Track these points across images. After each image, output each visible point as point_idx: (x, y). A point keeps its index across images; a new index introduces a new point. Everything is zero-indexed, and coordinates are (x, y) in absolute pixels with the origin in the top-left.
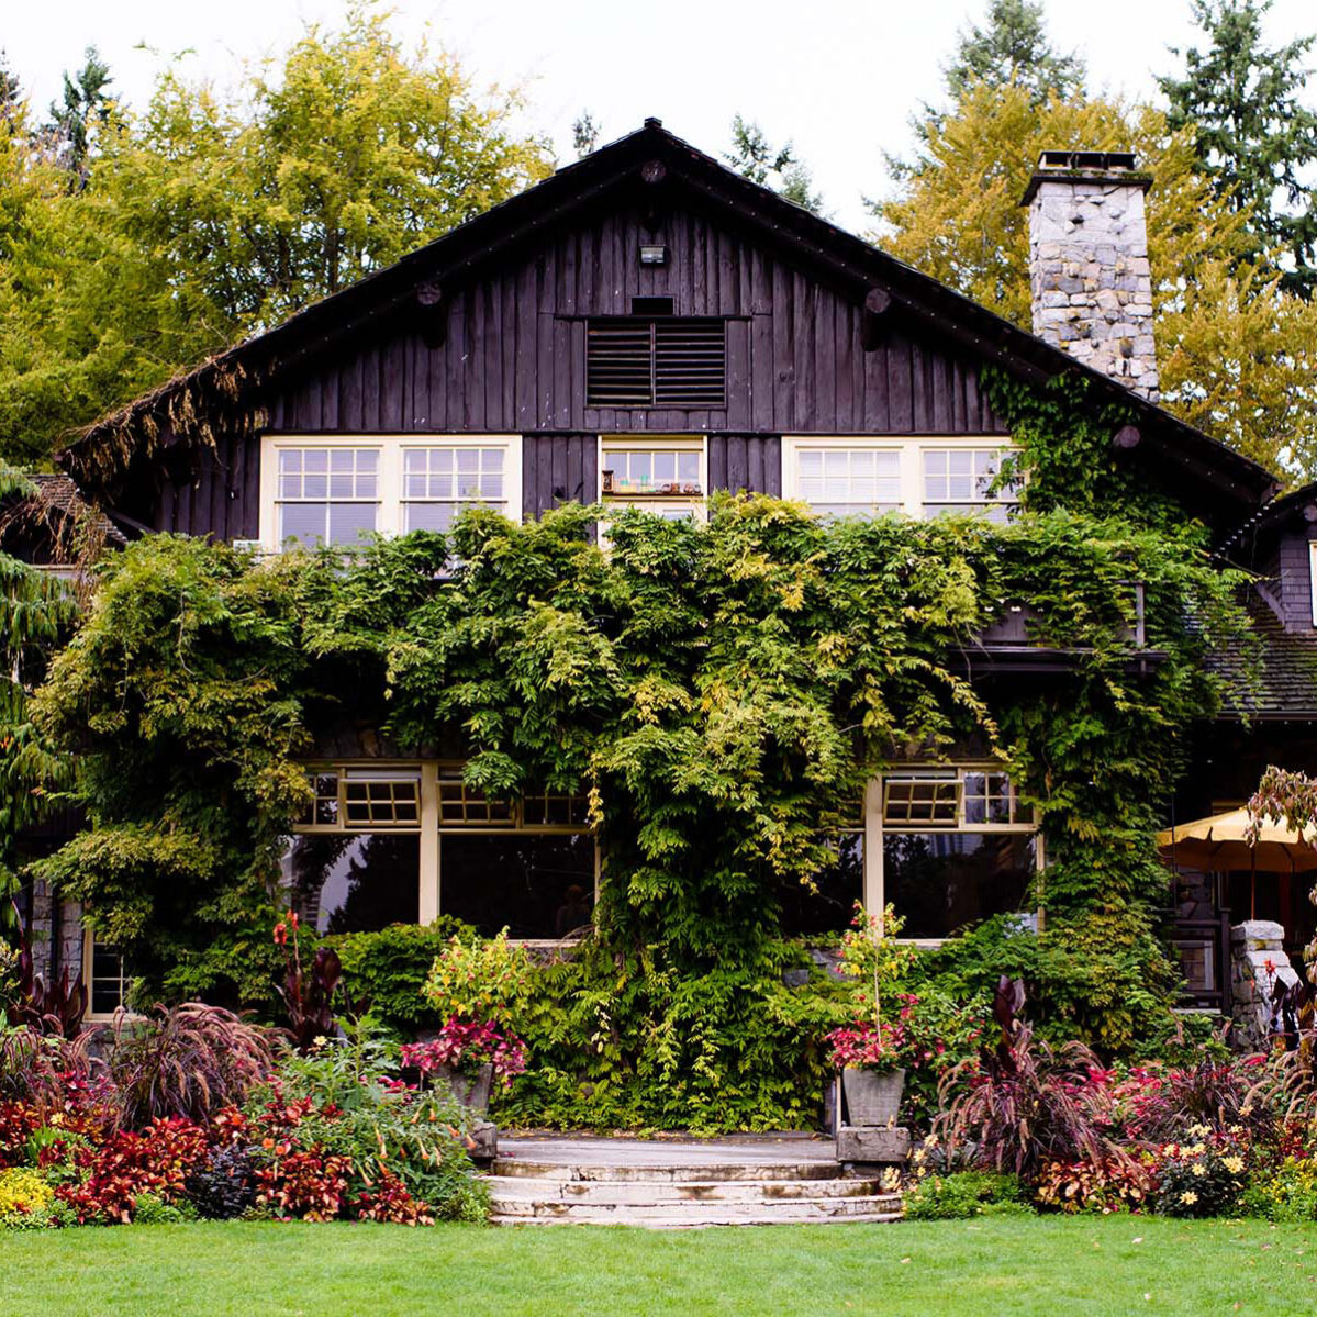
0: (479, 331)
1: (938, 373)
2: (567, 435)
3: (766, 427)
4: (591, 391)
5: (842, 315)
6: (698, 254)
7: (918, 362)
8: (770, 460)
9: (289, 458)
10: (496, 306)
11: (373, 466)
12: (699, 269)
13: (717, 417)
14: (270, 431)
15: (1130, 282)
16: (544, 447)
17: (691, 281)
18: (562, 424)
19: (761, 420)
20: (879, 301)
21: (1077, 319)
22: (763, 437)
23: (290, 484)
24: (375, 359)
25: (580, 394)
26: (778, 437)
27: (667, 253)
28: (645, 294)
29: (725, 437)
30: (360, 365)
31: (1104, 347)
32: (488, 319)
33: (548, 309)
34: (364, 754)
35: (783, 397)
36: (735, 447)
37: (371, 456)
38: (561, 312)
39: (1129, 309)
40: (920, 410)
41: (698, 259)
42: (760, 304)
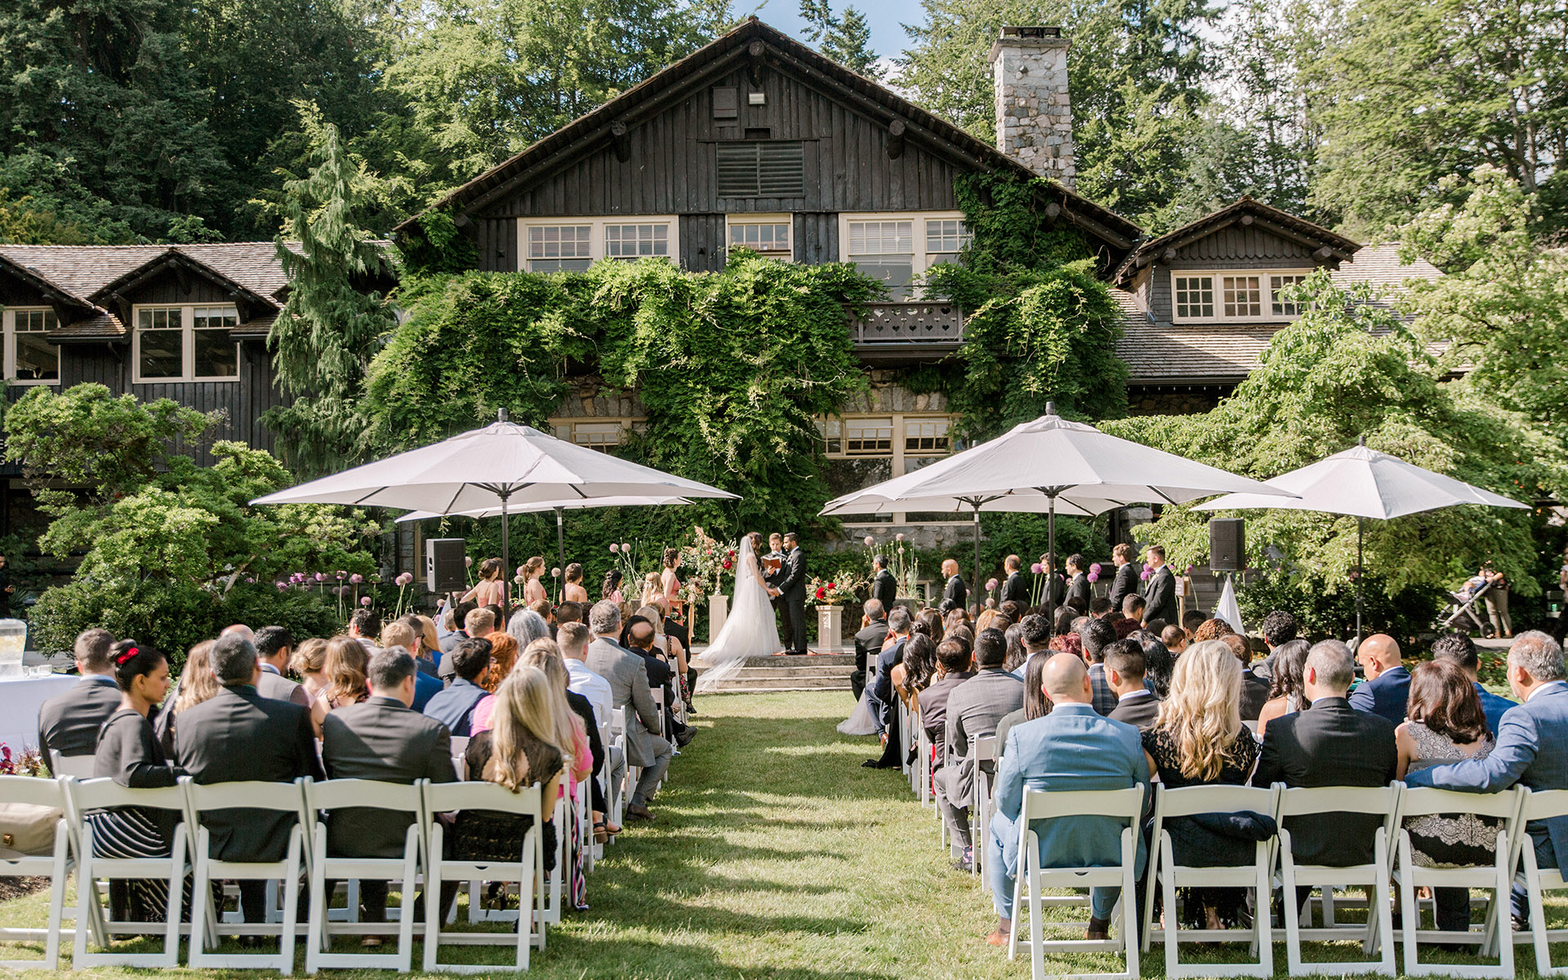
0: (650, 151)
1: (936, 170)
2: (707, 215)
3: (829, 208)
4: (721, 188)
5: (875, 134)
6: (785, 100)
7: (922, 165)
8: (831, 228)
9: (535, 232)
10: (661, 134)
11: (587, 236)
12: (786, 109)
13: (799, 202)
14: (523, 215)
15: (1057, 111)
16: (693, 222)
17: (781, 117)
18: (703, 209)
19: (826, 204)
20: (897, 127)
21: (1024, 134)
22: (827, 214)
23: (536, 248)
24: (587, 167)
25: (714, 191)
26: (837, 214)
27: (766, 98)
28: (753, 126)
29: (804, 215)
30: (577, 173)
31: (1041, 152)
32: (655, 144)
33: (692, 136)
34: (586, 415)
35: (839, 189)
36: (810, 221)
37: (585, 231)
38: (702, 138)
39: (1057, 126)
40: (924, 195)
41: (785, 103)
42: (824, 131)
